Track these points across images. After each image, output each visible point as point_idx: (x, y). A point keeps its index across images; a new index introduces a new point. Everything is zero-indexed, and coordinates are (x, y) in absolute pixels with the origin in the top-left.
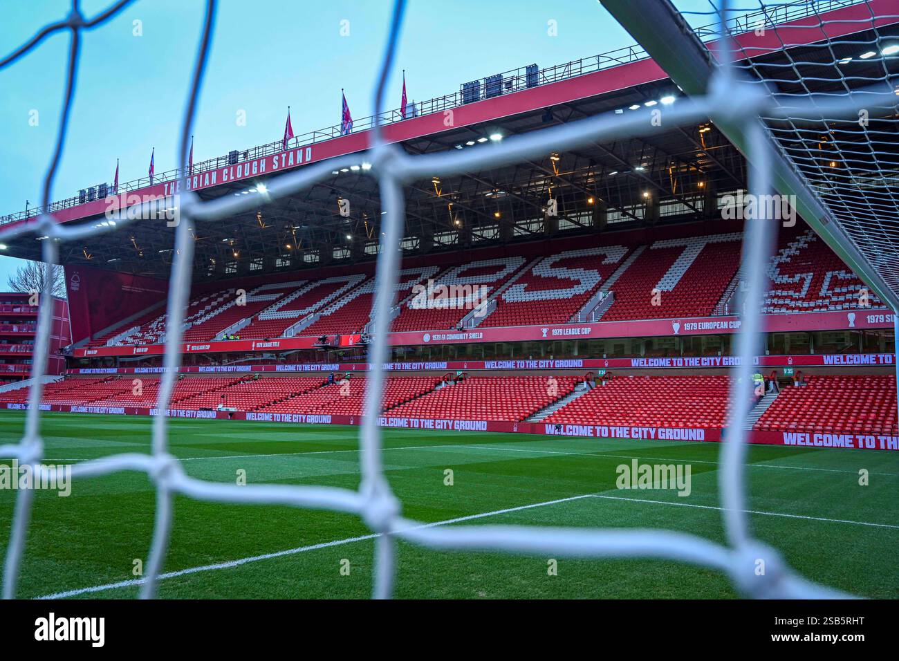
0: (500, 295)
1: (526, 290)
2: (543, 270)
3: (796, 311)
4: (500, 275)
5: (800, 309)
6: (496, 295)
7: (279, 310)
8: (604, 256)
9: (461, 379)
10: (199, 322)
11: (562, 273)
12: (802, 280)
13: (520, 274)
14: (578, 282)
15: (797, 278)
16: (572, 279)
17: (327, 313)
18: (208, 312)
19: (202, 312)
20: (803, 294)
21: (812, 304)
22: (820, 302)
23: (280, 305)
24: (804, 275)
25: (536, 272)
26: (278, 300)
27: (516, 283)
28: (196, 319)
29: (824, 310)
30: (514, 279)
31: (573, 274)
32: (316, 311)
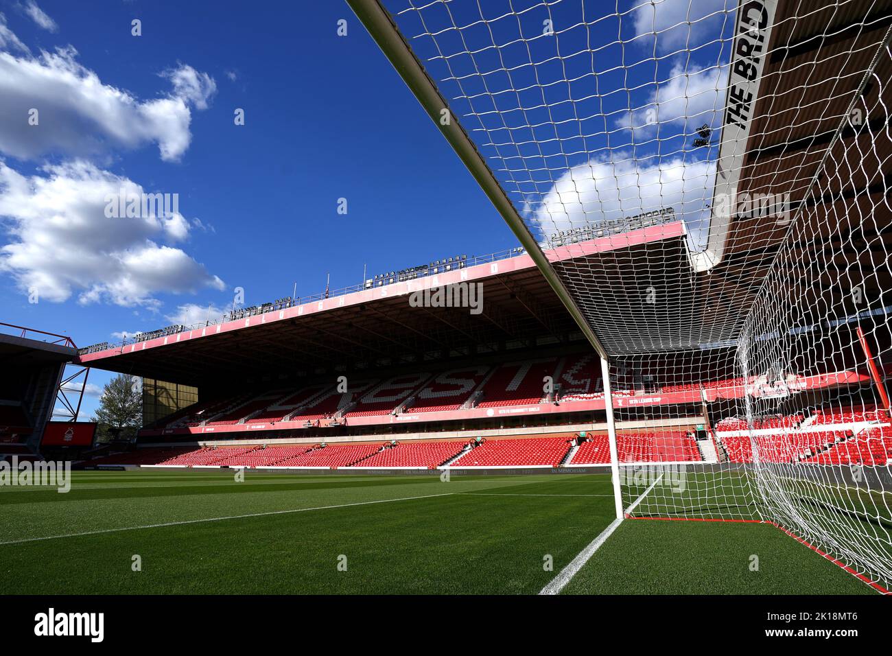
0: (417, 395)
1: (432, 391)
2: (442, 380)
3: (584, 399)
4: (416, 383)
5: (586, 398)
6: (415, 394)
7: (280, 405)
8: (476, 372)
9: (395, 446)
10: (228, 413)
11: (453, 382)
12: (585, 383)
13: (428, 383)
14: (462, 386)
15: (582, 382)
16: (459, 384)
17: (311, 406)
18: (234, 407)
19: (230, 407)
20: (587, 390)
21: (592, 395)
22: (596, 394)
23: (280, 402)
24: (586, 380)
25: (438, 381)
26: (280, 399)
27: (426, 387)
28: (226, 411)
29: (598, 398)
30: (425, 385)
31: (459, 382)
32: (304, 405)
